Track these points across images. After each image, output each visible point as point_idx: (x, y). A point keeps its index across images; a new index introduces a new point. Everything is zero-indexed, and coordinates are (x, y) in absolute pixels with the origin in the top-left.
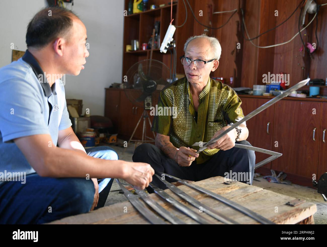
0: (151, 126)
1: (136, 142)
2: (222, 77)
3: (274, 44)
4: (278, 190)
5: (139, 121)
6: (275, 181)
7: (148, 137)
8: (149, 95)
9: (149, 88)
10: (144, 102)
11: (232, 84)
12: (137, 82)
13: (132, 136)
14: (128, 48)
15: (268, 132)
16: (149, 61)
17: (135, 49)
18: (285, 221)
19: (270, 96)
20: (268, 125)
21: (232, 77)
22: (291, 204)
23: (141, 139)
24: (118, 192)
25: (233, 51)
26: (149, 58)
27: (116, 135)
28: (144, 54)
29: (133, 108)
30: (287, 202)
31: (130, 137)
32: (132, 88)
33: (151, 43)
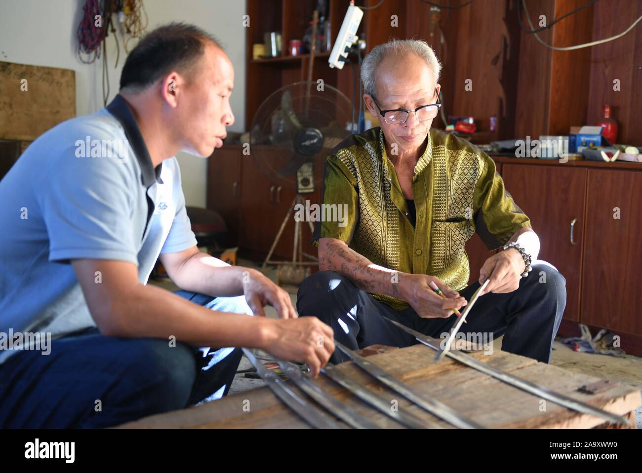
0: (313, 230)
1: (279, 267)
2: (472, 116)
3: (590, 41)
4: (592, 367)
5: (286, 219)
6: (589, 350)
7: (306, 255)
8: (307, 162)
9: (305, 146)
10: (296, 176)
11: (494, 131)
12: (281, 131)
13: (271, 252)
14: (258, 51)
15: (572, 240)
16: (305, 87)
17: (274, 53)
18: (571, 421)
19: (576, 160)
20: (572, 224)
21: (494, 116)
22: (588, 389)
23: (291, 260)
24: (243, 374)
25: (498, 57)
26: (306, 79)
27: (235, 250)
28: (295, 64)
29: (272, 189)
30: (581, 385)
31: (267, 254)
32: (267, 143)
33: (309, 40)
